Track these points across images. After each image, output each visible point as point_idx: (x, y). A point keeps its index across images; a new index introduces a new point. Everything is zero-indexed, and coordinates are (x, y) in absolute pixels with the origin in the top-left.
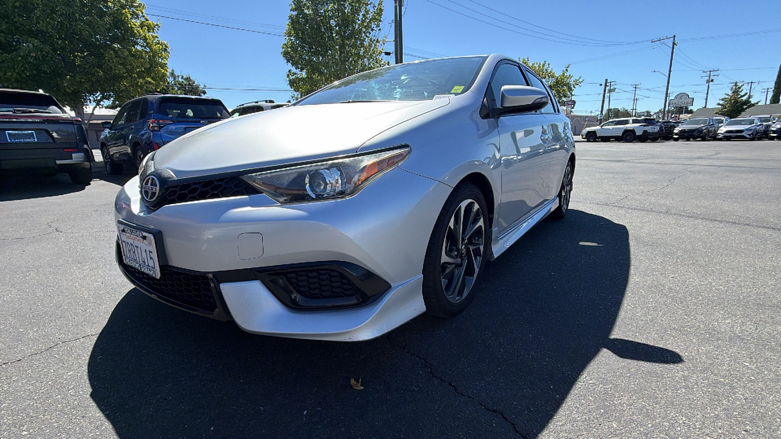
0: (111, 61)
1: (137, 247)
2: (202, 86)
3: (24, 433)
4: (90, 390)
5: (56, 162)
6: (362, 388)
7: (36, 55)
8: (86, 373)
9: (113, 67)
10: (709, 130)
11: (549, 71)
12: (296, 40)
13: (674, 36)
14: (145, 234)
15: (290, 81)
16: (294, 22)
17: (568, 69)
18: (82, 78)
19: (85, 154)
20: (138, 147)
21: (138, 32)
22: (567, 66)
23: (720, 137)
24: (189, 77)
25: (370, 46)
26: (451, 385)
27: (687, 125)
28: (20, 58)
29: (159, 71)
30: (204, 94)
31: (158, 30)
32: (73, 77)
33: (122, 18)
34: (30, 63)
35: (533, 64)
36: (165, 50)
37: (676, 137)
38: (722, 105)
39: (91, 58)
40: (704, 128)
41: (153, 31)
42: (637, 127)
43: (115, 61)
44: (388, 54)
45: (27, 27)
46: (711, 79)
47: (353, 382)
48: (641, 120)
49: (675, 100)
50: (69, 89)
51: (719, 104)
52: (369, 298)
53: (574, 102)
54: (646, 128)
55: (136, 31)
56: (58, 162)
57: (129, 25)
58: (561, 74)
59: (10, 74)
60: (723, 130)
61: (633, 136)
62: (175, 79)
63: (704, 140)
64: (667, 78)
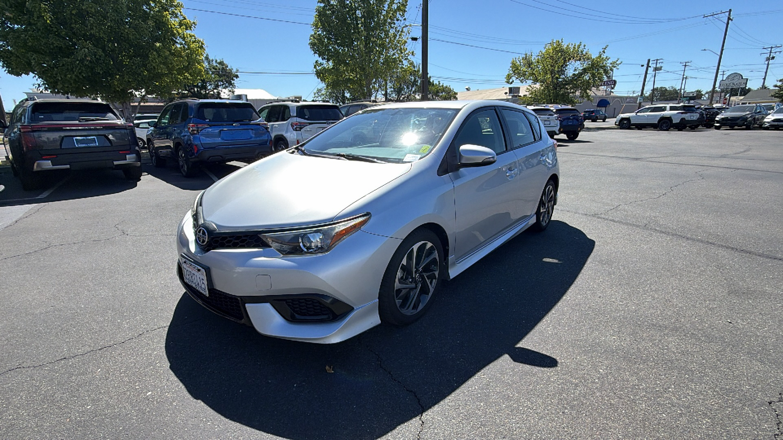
0: (154, 61)
1: (194, 274)
2: (234, 70)
3: (137, 387)
4: (169, 364)
5: (113, 163)
6: (333, 372)
7: (91, 59)
8: (165, 353)
9: (156, 67)
10: (754, 118)
11: (584, 53)
12: (323, 32)
13: (730, 10)
14: (199, 268)
15: (317, 71)
16: (321, 14)
17: (605, 51)
18: (130, 78)
19: (137, 155)
20: (180, 147)
21: (177, 32)
22: (605, 47)
23: (766, 126)
24: (223, 61)
25: (395, 36)
26: (390, 373)
27: (731, 112)
28: (77, 62)
29: (196, 68)
30: (237, 78)
31: (195, 27)
32: (122, 76)
33: (163, 20)
34: (86, 65)
35: (567, 46)
36: (201, 47)
37: (718, 125)
38: (779, 87)
39: (136, 59)
40: (749, 116)
41: (191, 29)
42: (674, 115)
43: (157, 61)
44: (415, 39)
45: (83, 32)
46: (771, 56)
47: (327, 368)
48: (680, 107)
49: (727, 80)
50: (119, 88)
51: (776, 86)
52: (338, 316)
53: (615, 82)
54: (684, 116)
55: (175, 32)
56: (116, 163)
57: (170, 26)
58: (598, 55)
59: (69, 76)
60: (769, 118)
61: (669, 124)
62: (209, 64)
63: (748, 128)
64: (718, 57)
